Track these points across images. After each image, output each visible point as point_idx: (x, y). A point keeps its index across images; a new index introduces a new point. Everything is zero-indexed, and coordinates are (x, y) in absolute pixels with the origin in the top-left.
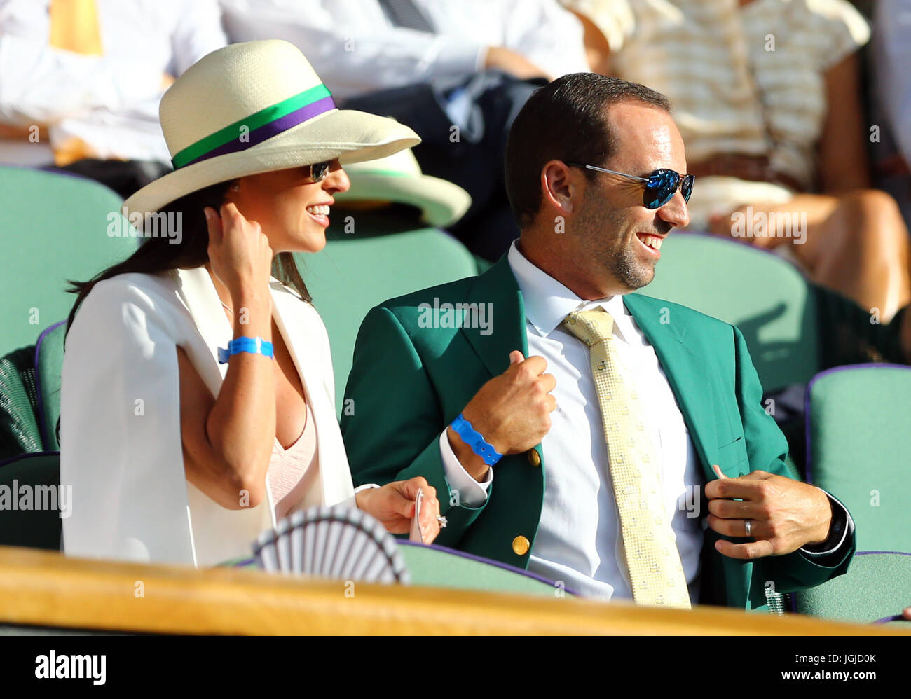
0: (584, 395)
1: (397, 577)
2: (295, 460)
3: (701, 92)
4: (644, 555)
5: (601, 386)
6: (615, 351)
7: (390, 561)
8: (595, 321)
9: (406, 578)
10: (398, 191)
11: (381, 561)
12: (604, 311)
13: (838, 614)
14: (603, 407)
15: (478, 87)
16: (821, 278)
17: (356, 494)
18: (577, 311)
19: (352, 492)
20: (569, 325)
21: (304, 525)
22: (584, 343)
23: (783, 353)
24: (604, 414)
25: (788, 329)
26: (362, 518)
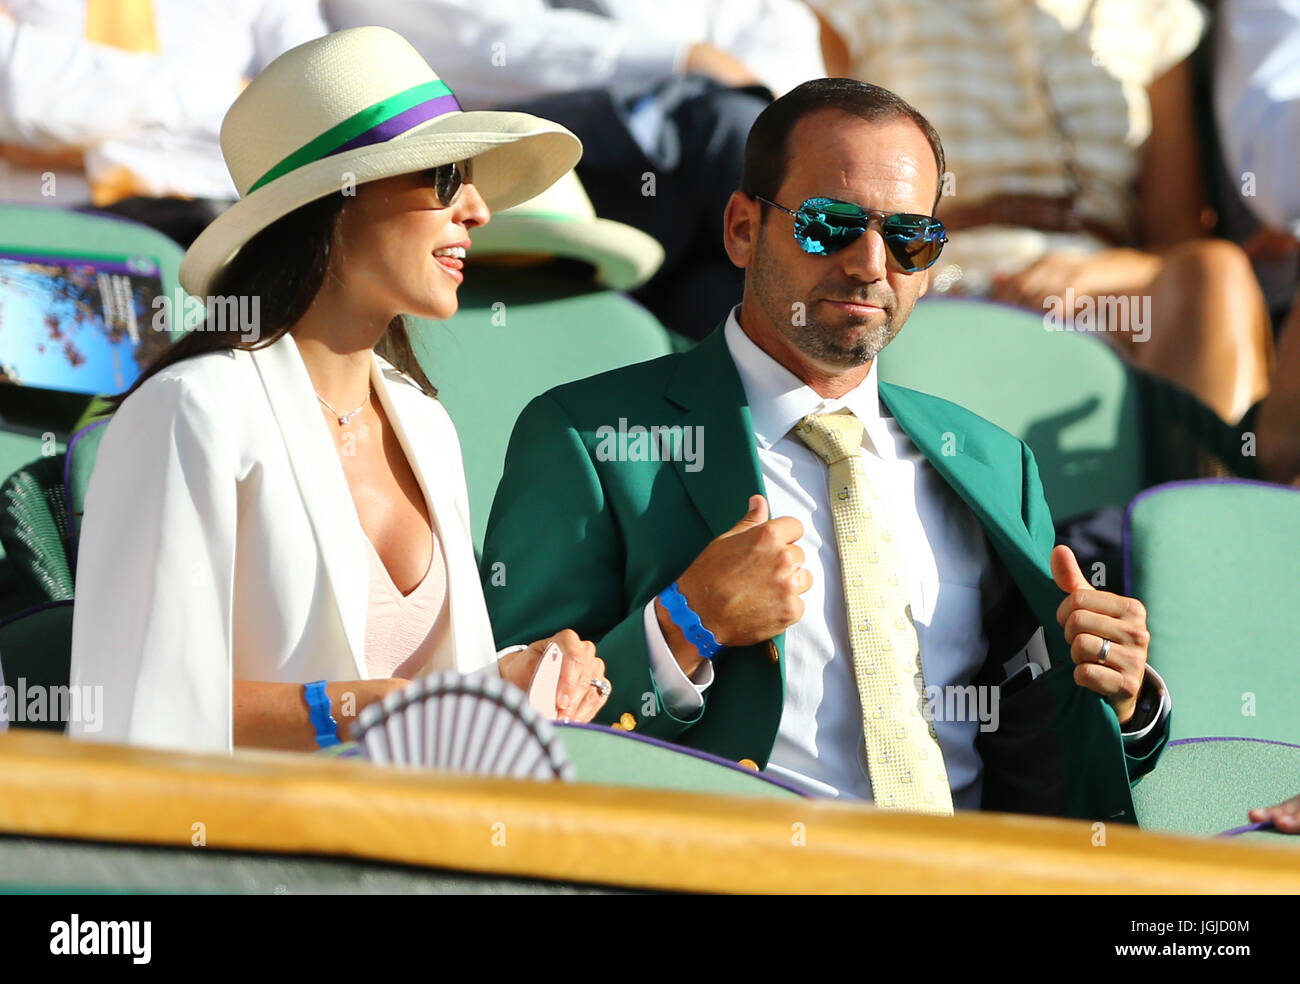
0: (819, 532)
1: (557, 772)
2: (418, 611)
3: (974, 118)
4: (893, 758)
5: (842, 522)
6: (863, 474)
7: (546, 750)
8: (839, 431)
9: (569, 774)
10: (562, 240)
11: (533, 751)
12: (851, 413)
13: (1168, 824)
14: (843, 553)
15: (673, 96)
16: (1145, 363)
17: (499, 660)
18: (814, 414)
19: (494, 656)
20: (801, 433)
21: (423, 698)
22: (823, 459)
23: (1092, 465)
24: (845, 562)
25: (1100, 432)
26: (504, 690)
